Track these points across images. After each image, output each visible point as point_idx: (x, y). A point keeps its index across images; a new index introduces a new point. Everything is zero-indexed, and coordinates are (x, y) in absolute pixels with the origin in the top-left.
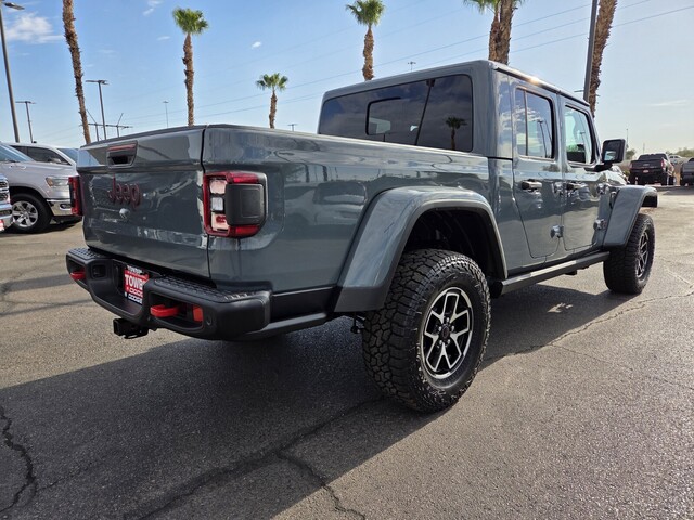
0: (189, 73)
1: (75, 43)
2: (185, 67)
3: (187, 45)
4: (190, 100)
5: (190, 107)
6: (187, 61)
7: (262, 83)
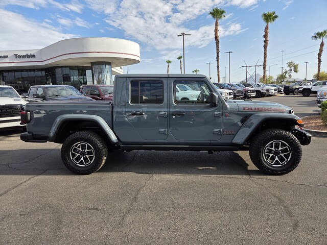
0: (266, 42)
1: (218, 40)
2: (264, 39)
3: (267, 28)
4: (265, 54)
5: (265, 57)
6: (265, 36)
7: (315, 37)
